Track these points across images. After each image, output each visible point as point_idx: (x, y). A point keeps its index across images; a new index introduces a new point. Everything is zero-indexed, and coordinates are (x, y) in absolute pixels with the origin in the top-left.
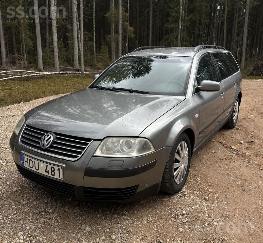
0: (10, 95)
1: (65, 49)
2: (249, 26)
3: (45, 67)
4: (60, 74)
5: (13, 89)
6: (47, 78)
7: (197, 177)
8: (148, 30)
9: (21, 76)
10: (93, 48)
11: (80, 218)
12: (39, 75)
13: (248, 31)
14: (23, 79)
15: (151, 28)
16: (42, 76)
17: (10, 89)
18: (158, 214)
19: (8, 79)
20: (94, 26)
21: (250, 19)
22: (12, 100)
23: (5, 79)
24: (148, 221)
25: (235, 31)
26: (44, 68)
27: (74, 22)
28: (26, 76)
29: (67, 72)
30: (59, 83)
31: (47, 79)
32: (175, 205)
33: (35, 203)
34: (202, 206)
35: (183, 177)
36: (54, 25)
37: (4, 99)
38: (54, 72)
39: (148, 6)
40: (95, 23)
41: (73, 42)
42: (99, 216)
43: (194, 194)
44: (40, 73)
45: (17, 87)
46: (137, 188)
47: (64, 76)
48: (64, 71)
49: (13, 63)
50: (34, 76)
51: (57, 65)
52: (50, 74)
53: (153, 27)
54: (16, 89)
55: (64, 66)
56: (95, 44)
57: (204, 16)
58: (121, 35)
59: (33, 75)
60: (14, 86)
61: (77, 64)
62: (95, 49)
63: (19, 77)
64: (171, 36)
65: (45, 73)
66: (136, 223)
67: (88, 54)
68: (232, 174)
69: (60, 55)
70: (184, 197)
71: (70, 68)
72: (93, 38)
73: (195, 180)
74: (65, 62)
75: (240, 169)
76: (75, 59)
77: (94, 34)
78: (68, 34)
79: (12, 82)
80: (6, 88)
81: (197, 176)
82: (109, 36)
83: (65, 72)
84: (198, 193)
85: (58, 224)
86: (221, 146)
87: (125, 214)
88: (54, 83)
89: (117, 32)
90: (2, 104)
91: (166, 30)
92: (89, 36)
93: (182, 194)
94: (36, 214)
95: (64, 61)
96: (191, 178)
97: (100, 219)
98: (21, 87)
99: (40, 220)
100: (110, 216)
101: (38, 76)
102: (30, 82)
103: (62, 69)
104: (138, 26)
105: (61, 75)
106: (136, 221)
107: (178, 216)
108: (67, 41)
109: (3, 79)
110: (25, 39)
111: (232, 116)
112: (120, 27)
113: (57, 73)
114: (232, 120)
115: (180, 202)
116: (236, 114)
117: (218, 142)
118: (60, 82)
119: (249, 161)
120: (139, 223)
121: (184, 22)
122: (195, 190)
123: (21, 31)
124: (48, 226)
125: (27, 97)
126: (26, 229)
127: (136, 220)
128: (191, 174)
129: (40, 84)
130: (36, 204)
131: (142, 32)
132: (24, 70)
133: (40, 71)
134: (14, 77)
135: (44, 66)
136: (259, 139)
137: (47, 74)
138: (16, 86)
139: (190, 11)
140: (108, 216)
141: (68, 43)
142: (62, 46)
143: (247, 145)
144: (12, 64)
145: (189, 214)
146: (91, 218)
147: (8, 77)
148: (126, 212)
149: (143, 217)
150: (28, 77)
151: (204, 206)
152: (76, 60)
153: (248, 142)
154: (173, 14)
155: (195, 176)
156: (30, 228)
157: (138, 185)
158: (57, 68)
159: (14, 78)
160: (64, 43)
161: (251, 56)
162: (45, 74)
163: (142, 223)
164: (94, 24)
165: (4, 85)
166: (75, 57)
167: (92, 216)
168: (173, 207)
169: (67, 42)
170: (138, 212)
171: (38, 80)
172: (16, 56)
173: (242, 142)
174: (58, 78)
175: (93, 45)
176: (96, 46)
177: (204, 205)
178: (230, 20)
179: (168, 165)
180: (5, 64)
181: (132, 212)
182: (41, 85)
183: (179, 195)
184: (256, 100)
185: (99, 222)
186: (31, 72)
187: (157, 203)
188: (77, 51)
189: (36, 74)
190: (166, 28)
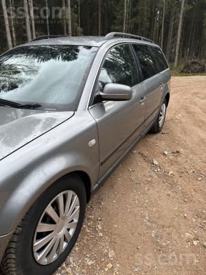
2: (182, 28)
7: (98, 224)
13: (182, 33)
21: (183, 23)
25: (171, 33)
39: (98, 9)
57: (145, 19)
68: (147, 213)
73: (94, 229)
75: (159, 202)
81: (100, 220)
86: (142, 160)
96: (90, 226)
111: (158, 120)
114: (158, 124)
116: (162, 118)
117: (139, 153)
119: (172, 185)
121: (128, 24)
122: (87, 257)
128: (93, 217)
136: (185, 148)
139: (134, 14)
143: (171, 157)
153: (173, 153)
154: (119, 17)
155: (98, 220)
161: (183, 57)
173: (166, 153)
178: (167, 23)
184: (184, 97)
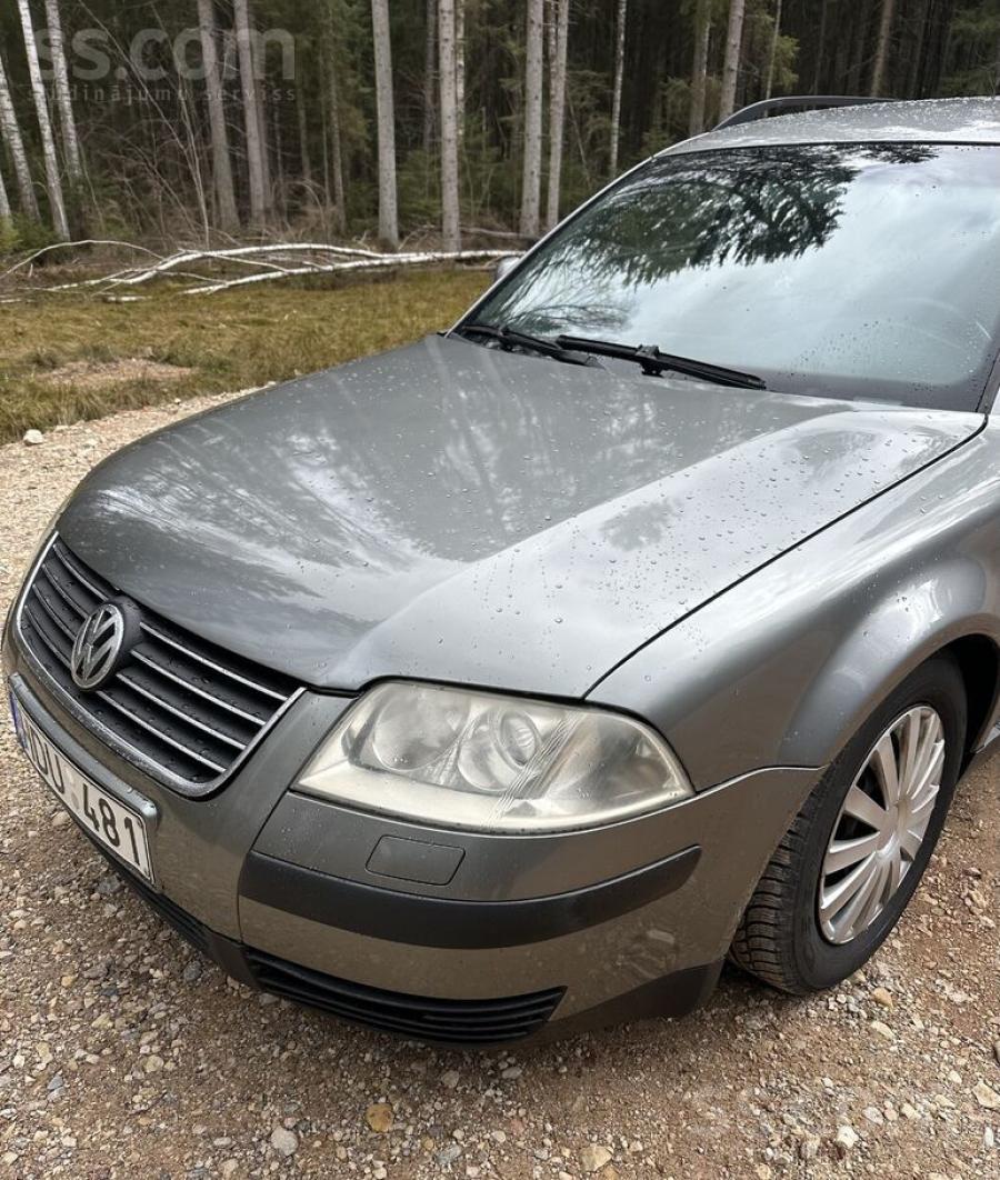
0: (256, 347)
1: (495, 150)
3: (408, 233)
4: (459, 260)
5: (273, 324)
6: (408, 280)
7: (972, 887)
8: (870, 52)
9: (313, 267)
10: (608, 143)
11: (271, 1050)
12: (382, 265)
14: (319, 283)
15: (883, 42)
16: (391, 270)
17: (261, 323)
18: (687, 1117)
19: (264, 281)
20: (622, 38)
22: (260, 367)
23: (254, 278)
24: (620, 1149)
26: (401, 235)
27: (532, 22)
28: (330, 268)
29: (489, 253)
30: (452, 300)
31: (408, 284)
32: (801, 1074)
33: (109, 909)
34: (969, 1107)
35: (882, 901)
36: (446, 40)
37: (230, 364)
38: (438, 255)
40: (626, 27)
41: (524, 118)
42: (368, 1057)
43: (934, 1000)
44: (386, 255)
45: (291, 316)
46: (553, 1003)
47: (473, 271)
48: (478, 247)
49: (290, 212)
50: (360, 271)
51: (452, 223)
52: (422, 263)
53: (896, 37)
54: (285, 322)
55: (482, 227)
56: (616, 125)
58: (733, 79)
59: (357, 263)
60: (279, 308)
61: (531, 217)
62: (615, 150)
63: (304, 275)
64: (975, 79)
65: (404, 257)
66: (544, 1154)
67: (586, 173)
69: (470, 180)
70: (871, 1018)
71: (503, 234)
72: (612, 96)
73: (958, 900)
74: (488, 210)
76: (525, 197)
77: (619, 79)
78: (506, 83)
79: (276, 291)
80: (251, 316)
81: (978, 877)
82: (681, 83)
83: (481, 253)
84: (959, 997)
85: (160, 1062)
87: (505, 1075)
88: (429, 301)
89: (717, 63)
90: (221, 382)
91: (959, 51)
92: (596, 88)
93: (862, 994)
94: (89, 979)
95: (483, 206)
96: (934, 887)
97: (369, 1081)
98: (305, 316)
99: (91, 1022)
100: (422, 1069)
101: (379, 271)
102: (342, 295)
103: (472, 238)
104: (823, 34)
105: (465, 267)
106: (548, 1142)
107: (799, 1155)
108: (502, 114)
109: (247, 280)
110: (340, 111)
112: (735, 39)
113: (449, 255)
115: (836, 1049)
118: (454, 295)
120: (567, 1153)
122: (942, 976)
123: (327, 74)
124: (113, 1070)
125: (316, 360)
126: (12, 1066)
127: (552, 1136)
128: (944, 861)
129: (377, 304)
130: (114, 920)
131: (841, 64)
132: (324, 243)
133: (386, 247)
134: (287, 271)
135: (404, 229)
137: (410, 263)
138: (289, 311)
140: (413, 1066)
141: (506, 122)
142: (483, 138)
144: (289, 220)
145: (875, 1160)
146: (329, 1060)
147: (265, 270)
148: (512, 1060)
149: (595, 1115)
150: (338, 273)
151: (978, 1108)
152: (528, 200)
155: (967, 873)
156: (31, 1064)
157: (561, 990)
158: (452, 236)
159: (285, 277)
160: (492, 123)
162: (404, 260)
163: (580, 1155)
164: (622, 28)
165: (246, 306)
166: (526, 185)
167: (332, 1051)
168: (783, 1085)
169: (503, 119)
170: (579, 1074)
171: (371, 287)
172: (308, 183)
174: (450, 277)
175: (609, 132)
176: (622, 134)
177: (983, 1101)
179: (786, 860)
180: (263, 218)
181: (545, 1068)
182: (379, 311)
183: (842, 998)
185: (359, 1098)
186: (350, 255)
187: (701, 1037)
188: (539, 157)
189: (366, 263)
190: (959, 39)
